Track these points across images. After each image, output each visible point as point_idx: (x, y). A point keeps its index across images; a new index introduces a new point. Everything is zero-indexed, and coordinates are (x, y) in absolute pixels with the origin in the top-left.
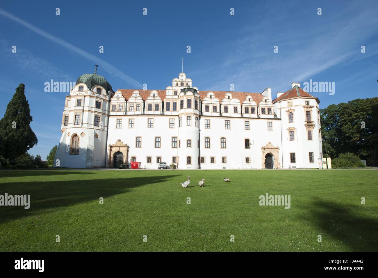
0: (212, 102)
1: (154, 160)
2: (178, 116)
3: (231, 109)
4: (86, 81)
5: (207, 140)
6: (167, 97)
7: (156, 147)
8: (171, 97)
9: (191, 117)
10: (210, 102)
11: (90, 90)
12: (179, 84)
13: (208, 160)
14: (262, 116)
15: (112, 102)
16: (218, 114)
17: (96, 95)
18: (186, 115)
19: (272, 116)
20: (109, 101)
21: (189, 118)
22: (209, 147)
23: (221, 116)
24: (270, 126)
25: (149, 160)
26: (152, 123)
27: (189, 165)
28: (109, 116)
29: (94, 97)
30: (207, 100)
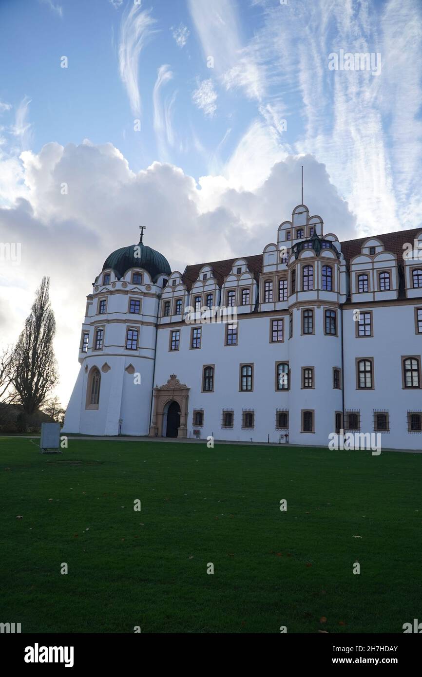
0: (376, 265)
1: (238, 419)
2: (288, 311)
4: (116, 263)
5: (365, 368)
6: (266, 270)
7: (242, 390)
8: (273, 269)
9: (312, 311)
10: (370, 266)
11: (119, 279)
12: (293, 234)
15: (164, 296)
16: (394, 295)
17: (130, 287)
18: (300, 308)
20: (159, 297)
21: (308, 316)
22: (369, 385)
23: (402, 298)
25: (228, 419)
26: (236, 334)
27: (307, 435)
28: (157, 326)
29: (127, 292)
30: (360, 263)
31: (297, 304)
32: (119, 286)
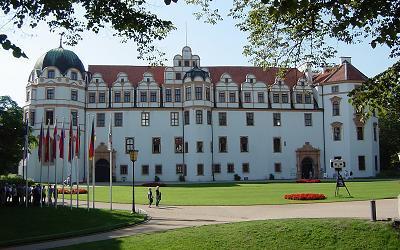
0: (229, 89)
1: (152, 170)
2: (183, 109)
3: (255, 97)
5: (223, 142)
6: (166, 82)
8: (172, 82)
9: (201, 111)
10: (225, 88)
11: (63, 76)
12: (183, 64)
13: (224, 169)
14: (297, 106)
15: (89, 89)
16: (237, 105)
17: (71, 82)
18: (195, 109)
19: (311, 106)
20: (86, 89)
21: (199, 114)
23: (241, 107)
24: (308, 121)
25: (145, 170)
26: (148, 119)
27: (201, 177)
28: (86, 109)
29: (69, 86)
30: (221, 86)
31: (194, 107)
32: (63, 80)
